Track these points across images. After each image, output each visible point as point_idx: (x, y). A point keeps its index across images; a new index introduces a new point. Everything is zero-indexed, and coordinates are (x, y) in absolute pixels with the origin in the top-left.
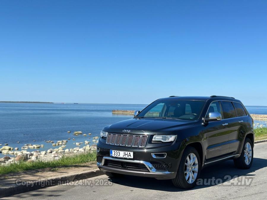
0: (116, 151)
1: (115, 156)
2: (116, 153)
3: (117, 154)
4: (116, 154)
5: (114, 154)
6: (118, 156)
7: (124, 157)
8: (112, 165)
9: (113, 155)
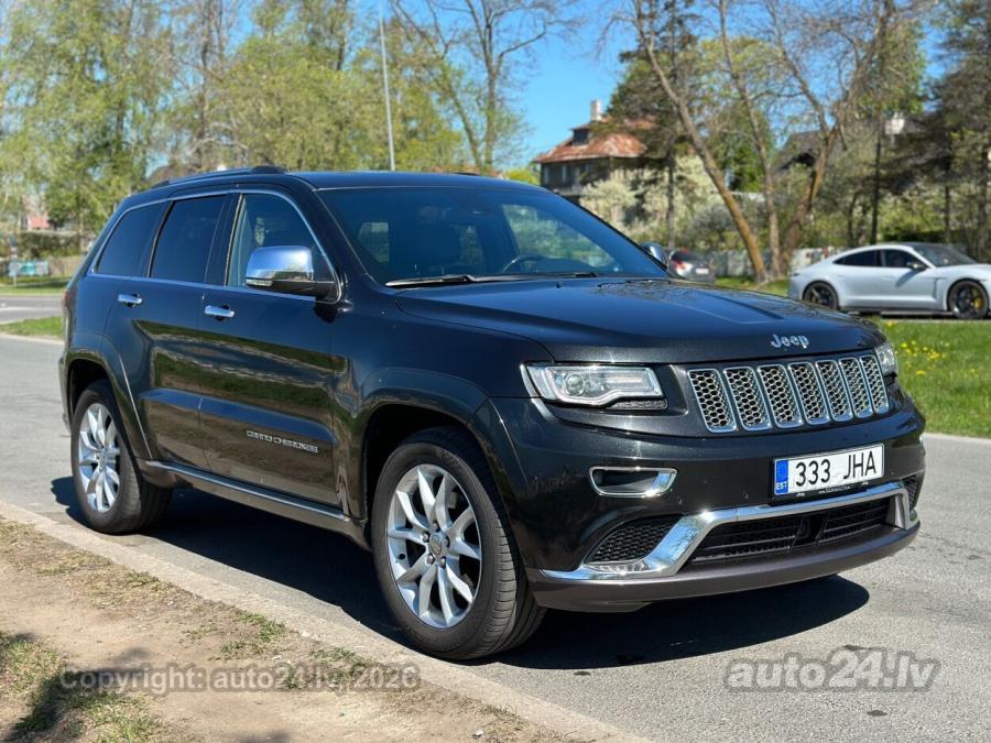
0: (807, 461)
1: (808, 487)
2: (810, 470)
3: (815, 473)
4: (810, 476)
5: (801, 480)
6: (819, 485)
7: (851, 480)
8: (727, 551)
9: (793, 488)
